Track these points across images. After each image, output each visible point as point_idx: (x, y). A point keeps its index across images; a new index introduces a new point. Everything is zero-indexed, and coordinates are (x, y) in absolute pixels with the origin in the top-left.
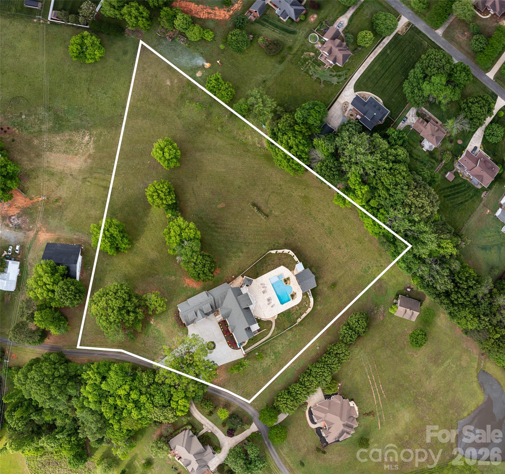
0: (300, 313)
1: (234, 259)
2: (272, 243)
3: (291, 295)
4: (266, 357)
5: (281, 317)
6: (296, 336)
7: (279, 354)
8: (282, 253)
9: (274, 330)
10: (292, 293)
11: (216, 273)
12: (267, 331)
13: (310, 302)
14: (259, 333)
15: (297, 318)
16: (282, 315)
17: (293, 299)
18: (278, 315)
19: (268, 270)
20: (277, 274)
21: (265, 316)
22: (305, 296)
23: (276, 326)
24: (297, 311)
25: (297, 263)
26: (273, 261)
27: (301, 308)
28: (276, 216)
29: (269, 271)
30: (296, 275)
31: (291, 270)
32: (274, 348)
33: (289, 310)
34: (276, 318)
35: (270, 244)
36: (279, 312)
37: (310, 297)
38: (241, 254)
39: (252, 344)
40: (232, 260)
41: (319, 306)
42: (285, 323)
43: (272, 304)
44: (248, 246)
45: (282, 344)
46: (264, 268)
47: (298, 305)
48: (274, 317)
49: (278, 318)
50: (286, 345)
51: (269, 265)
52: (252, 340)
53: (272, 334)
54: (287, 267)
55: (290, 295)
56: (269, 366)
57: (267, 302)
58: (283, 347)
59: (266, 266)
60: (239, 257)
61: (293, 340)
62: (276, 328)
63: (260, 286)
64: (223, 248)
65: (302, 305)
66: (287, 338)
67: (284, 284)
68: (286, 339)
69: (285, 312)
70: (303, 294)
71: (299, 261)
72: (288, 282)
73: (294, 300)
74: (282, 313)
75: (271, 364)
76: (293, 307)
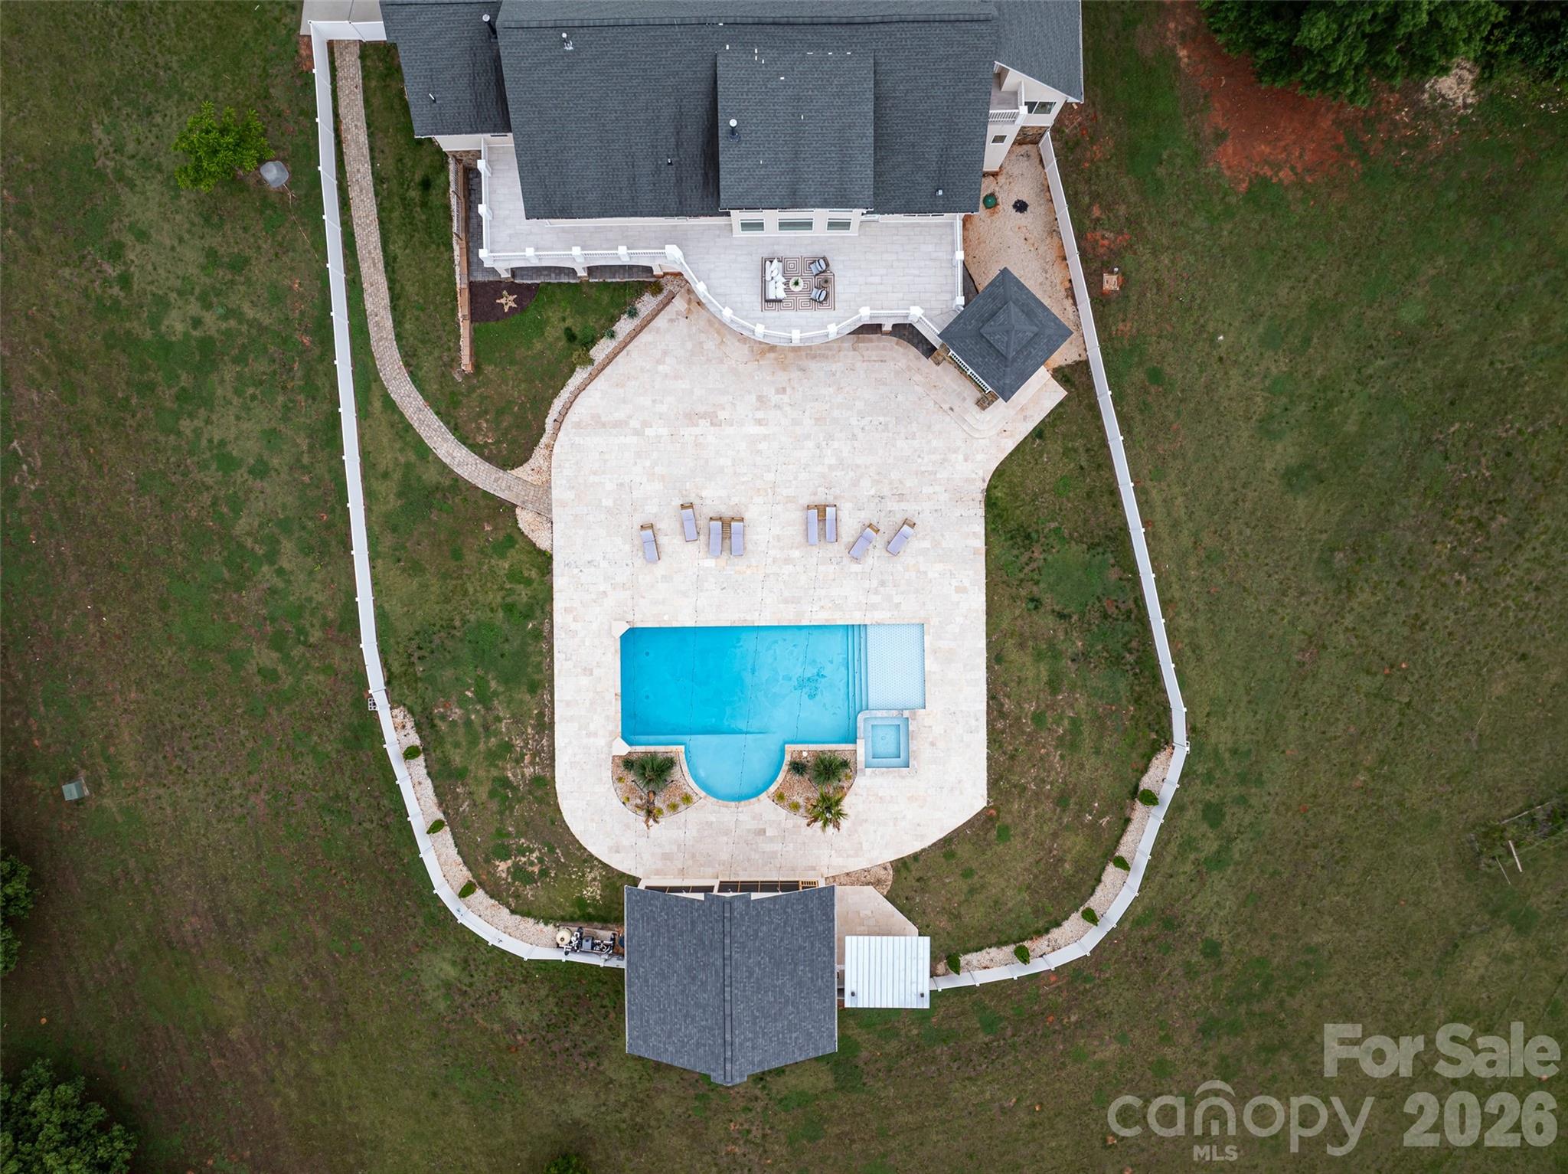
0: (460, 775)
1: (1277, 365)
2: (1242, 801)
3: (669, 764)
4: (212, 254)
5: (515, 576)
6: (278, 642)
7: (183, 396)
8: (1112, 856)
9: (423, 451)
10: (683, 776)
11: (1220, 137)
12: (444, 377)
13: (523, 910)
14: (461, 283)
15: (425, 723)
16: (523, 594)
17: (628, 763)
18: (544, 561)
19: (1013, 654)
20: (930, 723)
21: (599, 423)
22: (592, 891)
23: (458, 485)
24: (494, 757)
25: (946, 958)
26: (1070, 743)
27: (506, 806)
28: (1452, 948)
29: (996, 657)
30: (826, 897)
31: (901, 866)
32: (261, 366)
33: (541, 683)
34: (525, 519)
35: (1243, 779)
36: (561, 581)
37: (565, 935)
38: (1284, 452)
39: (389, 166)
40: (1270, 341)
41: (451, 972)
42: (435, 586)
43: (671, 542)
44: (1325, 562)
45: (261, 470)
46: (1046, 622)
47: (544, 787)
48: (545, 514)
49: (514, 538)
50: (237, 505)
51: (1054, 684)
52: (426, 185)
53: (390, 405)
54: (947, 845)
55: (677, 751)
56: (116, 252)
57: (714, 498)
58: (228, 463)
59: (1055, 653)
60: (1266, 429)
61: (249, 597)
62: (430, 476)
63: (900, 509)
64: (1410, 314)
65: (527, 827)
66: (287, 546)
67: (806, 751)
68: (285, 526)
69: (544, 637)
70: (617, 881)
71: (944, 984)
72: (804, 792)
73: (607, 773)
74: (542, 603)
75: (125, 281)
76: (546, 726)
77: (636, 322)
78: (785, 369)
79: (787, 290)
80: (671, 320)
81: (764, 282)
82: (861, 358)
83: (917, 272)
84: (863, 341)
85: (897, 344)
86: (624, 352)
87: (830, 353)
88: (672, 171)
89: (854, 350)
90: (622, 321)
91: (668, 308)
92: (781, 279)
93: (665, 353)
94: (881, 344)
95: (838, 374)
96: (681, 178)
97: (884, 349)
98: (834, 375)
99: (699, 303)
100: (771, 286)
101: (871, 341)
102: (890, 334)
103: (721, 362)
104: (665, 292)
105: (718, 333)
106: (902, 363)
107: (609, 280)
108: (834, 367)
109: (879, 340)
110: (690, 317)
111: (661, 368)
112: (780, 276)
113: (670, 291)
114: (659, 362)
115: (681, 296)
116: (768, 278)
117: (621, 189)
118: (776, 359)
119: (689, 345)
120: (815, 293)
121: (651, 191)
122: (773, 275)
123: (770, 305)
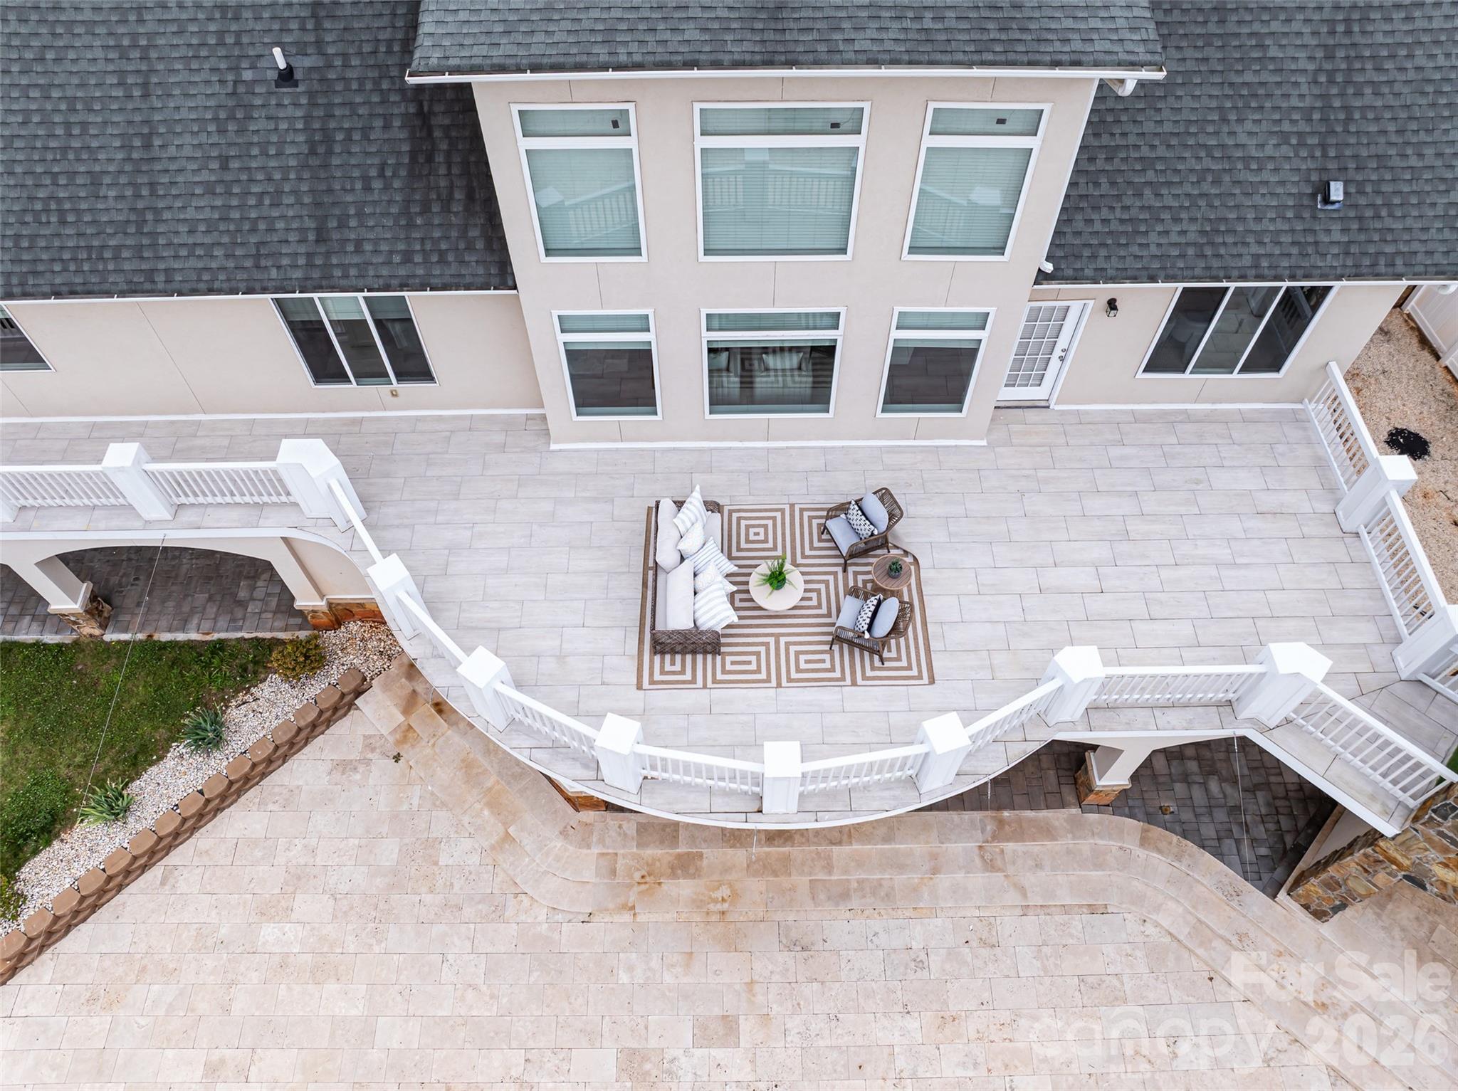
77: (218, 765)
78: (731, 943)
79: (740, 598)
80: (344, 766)
81: (652, 572)
82: (1012, 898)
83: (1223, 553)
84: (1020, 834)
85: (1144, 842)
86: (155, 873)
87: (900, 879)
88: (292, 105)
89: (990, 866)
90: (169, 762)
91: (341, 728)
92: (716, 567)
93: (298, 878)
94: (1085, 845)
95: (935, 961)
96: (328, 140)
97: (1097, 861)
98: (920, 965)
99: (440, 707)
100: (676, 587)
101: (1048, 832)
102: (1122, 803)
103: (498, 913)
104: (335, 673)
105: (494, 804)
106: (1172, 916)
107: (165, 637)
108: (918, 934)
109: (1075, 828)
110: (407, 753)
111: (269, 933)
112: (713, 548)
113: (354, 669)
114: (267, 911)
115: (386, 688)
116: (666, 556)
117: (95, 180)
118: (698, 903)
119: (389, 852)
120: (851, 613)
121: (210, 189)
122: (688, 545)
123: (673, 664)
